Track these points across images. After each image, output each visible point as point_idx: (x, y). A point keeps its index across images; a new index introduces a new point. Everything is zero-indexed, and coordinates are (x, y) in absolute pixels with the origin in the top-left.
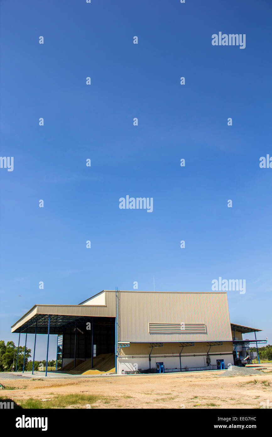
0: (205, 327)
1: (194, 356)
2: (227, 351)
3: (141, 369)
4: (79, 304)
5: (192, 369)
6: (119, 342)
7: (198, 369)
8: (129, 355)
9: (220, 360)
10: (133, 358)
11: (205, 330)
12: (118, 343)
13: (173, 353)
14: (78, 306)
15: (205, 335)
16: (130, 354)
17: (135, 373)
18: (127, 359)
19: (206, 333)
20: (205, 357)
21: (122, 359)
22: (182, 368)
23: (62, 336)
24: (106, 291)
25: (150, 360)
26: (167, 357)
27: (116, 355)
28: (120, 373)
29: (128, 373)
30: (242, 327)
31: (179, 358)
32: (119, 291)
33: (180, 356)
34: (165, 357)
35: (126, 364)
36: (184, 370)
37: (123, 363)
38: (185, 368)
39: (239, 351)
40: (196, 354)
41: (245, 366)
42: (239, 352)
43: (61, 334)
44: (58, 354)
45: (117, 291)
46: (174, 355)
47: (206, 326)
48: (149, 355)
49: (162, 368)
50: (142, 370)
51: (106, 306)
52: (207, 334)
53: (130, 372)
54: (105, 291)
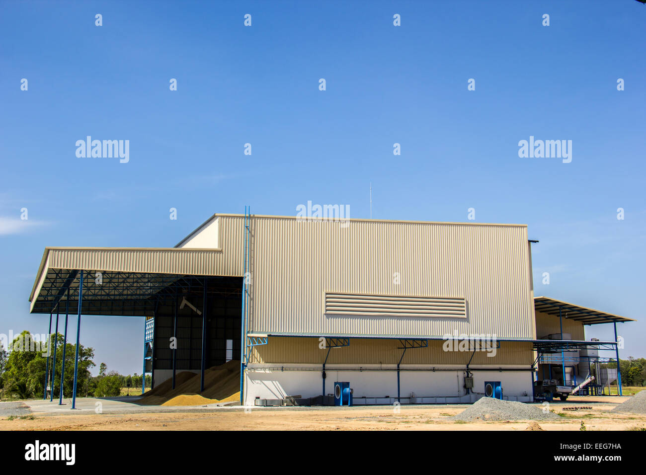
0: (465, 305)
1: (434, 370)
2: (517, 364)
3: (300, 396)
4: (177, 247)
5: (425, 400)
6: (249, 335)
7: (439, 400)
8: (273, 363)
9: (492, 383)
10: (282, 370)
11: (465, 312)
12: (249, 337)
13: (381, 363)
14: (174, 251)
15: (465, 324)
16: (276, 363)
17: (285, 404)
18: (267, 371)
19: (467, 320)
20: (461, 375)
21: (256, 371)
22: (401, 396)
23: (152, 320)
24: (222, 216)
25: (324, 376)
26: (366, 370)
27: (243, 364)
28: (249, 403)
29: (267, 403)
30: (581, 310)
31: (396, 373)
32: (254, 217)
33: (398, 370)
34: (361, 370)
35: (265, 382)
36: (407, 401)
37: (257, 381)
38: (409, 398)
39: (572, 364)
40: (437, 366)
41: (567, 399)
42: (573, 367)
43: (151, 316)
44: (146, 360)
45: (247, 215)
46: (384, 366)
47: (467, 302)
48: (321, 365)
49: (345, 396)
50: (304, 397)
51: (221, 252)
52: (468, 322)
53: (273, 401)
54: (219, 216)
